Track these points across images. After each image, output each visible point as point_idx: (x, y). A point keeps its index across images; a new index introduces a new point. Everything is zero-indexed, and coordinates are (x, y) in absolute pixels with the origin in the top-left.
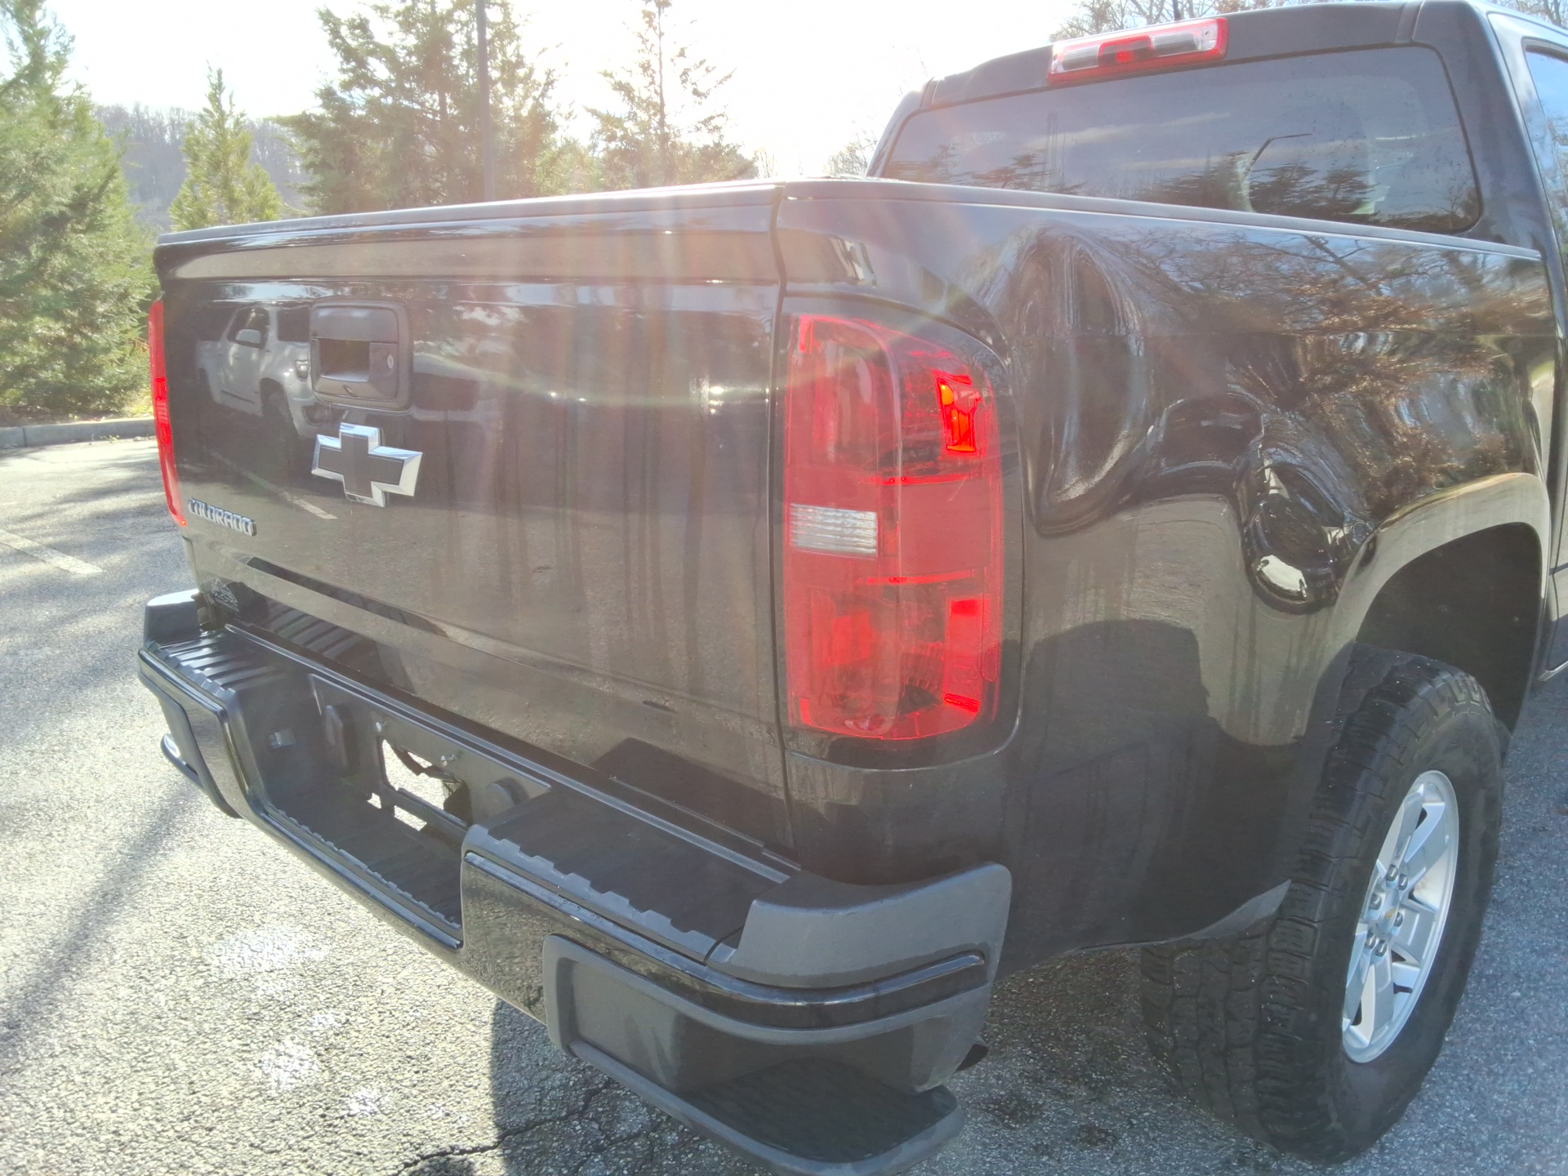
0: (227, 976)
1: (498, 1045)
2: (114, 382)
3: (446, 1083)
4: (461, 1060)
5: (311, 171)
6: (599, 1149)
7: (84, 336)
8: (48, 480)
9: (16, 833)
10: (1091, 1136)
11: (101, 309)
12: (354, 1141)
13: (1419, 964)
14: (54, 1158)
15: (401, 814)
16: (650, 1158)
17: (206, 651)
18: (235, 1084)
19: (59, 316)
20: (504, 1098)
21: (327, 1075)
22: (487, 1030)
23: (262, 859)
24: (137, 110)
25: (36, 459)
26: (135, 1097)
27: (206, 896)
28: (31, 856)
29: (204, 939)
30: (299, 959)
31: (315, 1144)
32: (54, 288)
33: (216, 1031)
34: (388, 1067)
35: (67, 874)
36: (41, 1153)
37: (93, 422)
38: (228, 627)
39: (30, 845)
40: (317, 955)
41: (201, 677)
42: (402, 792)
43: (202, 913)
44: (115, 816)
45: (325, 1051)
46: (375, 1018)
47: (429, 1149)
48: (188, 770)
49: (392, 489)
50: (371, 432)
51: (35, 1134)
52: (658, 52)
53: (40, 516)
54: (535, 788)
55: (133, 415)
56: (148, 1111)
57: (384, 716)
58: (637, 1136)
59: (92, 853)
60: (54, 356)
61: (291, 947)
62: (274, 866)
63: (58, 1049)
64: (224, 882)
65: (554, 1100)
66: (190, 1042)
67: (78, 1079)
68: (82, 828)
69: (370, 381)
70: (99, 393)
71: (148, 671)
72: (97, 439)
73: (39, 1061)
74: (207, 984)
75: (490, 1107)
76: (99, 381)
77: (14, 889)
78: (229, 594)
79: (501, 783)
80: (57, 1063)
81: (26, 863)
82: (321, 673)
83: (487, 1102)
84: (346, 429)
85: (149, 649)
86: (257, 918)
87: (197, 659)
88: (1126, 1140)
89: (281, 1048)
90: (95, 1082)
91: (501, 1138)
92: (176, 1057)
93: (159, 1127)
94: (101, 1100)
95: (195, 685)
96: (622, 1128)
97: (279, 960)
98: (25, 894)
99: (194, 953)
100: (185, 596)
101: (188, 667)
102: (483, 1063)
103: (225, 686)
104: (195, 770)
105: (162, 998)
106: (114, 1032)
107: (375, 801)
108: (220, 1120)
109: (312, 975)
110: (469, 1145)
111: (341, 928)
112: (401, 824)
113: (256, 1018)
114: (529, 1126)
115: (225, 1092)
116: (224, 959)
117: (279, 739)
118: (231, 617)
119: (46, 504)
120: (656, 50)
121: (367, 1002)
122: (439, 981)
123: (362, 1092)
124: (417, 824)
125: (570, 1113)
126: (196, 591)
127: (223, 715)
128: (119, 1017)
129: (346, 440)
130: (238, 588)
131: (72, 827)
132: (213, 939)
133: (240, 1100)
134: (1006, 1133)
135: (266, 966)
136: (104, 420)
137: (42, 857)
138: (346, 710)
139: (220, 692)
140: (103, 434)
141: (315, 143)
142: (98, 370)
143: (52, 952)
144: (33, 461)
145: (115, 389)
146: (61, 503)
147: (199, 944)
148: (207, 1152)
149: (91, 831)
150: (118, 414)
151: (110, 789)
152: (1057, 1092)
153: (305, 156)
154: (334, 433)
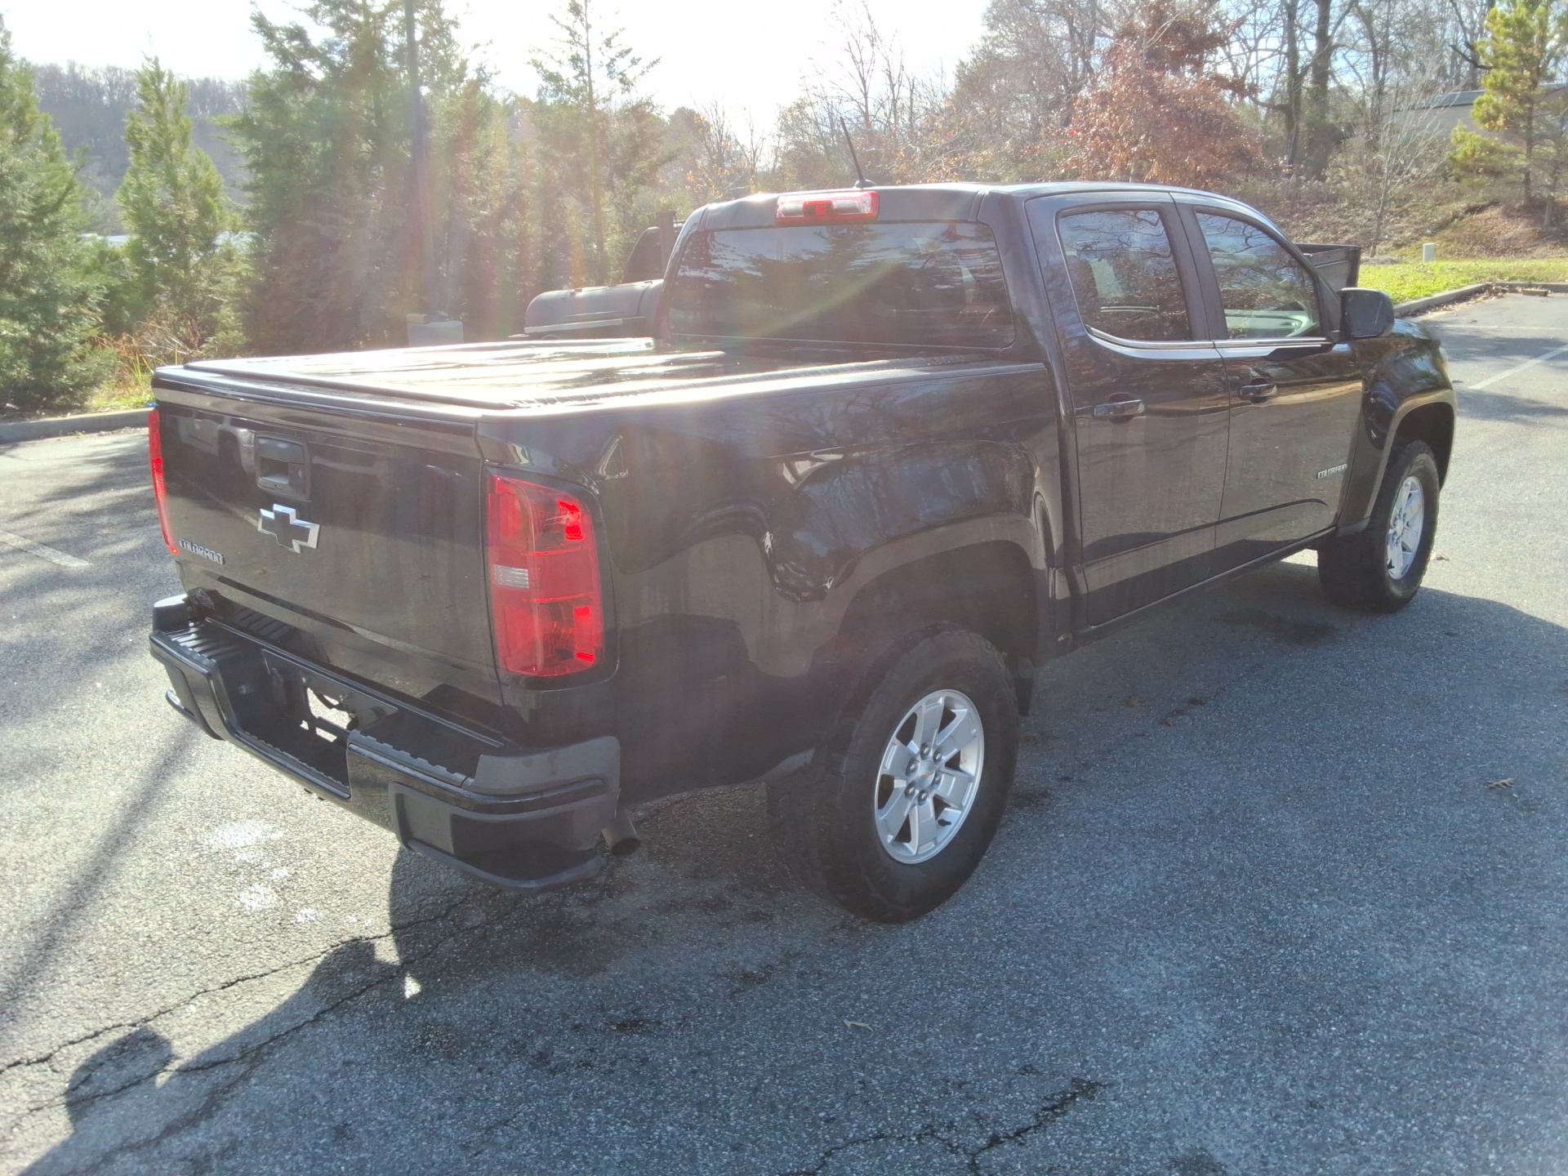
0: (214, 849)
1: (394, 883)
2: (77, 380)
3: (359, 904)
4: (369, 892)
5: (254, 170)
6: (452, 935)
7: (47, 336)
8: (29, 477)
9: (54, 767)
10: (756, 917)
11: (62, 310)
12: (299, 935)
13: (961, 808)
14: (112, 950)
15: (321, 732)
16: (484, 937)
17: (193, 636)
18: (223, 909)
19: (22, 318)
20: (396, 911)
21: (282, 902)
22: (388, 875)
23: (234, 779)
24: (72, 69)
25: (13, 457)
26: (159, 918)
27: (196, 803)
28: (67, 782)
29: (197, 829)
30: (263, 839)
31: (275, 938)
32: (18, 293)
33: (209, 881)
34: (322, 897)
35: (95, 793)
36: (104, 948)
37: (59, 418)
38: (207, 620)
39: (66, 774)
40: (274, 837)
41: (193, 652)
42: (320, 719)
43: (194, 814)
44: (125, 754)
45: (281, 889)
46: (314, 871)
47: (347, 938)
48: (186, 712)
49: (304, 543)
50: (291, 511)
51: (97, 939)
52: (585, 43)
53: (27, 515)
54: (391, 709)
55: (96, 409)
56: (168, 925)
57: (306, 674)
58: (476, 928)
59: (112, 779)
60: (18, 356)
61: (258, 833)
62: (243, 784)
63: (105, 895)
64: (208, 794)
65: (427, 911)
66: (192, 888)
67: (121, 910)
68: (103, 762)
69: (290, 484)
70: (64, 390)
71: (157, 649)
72: (65, 434)
73: (94, 901)
74: (201, 856)
75: (388, 917)
76: (64, 379)
77: (60, 803)
78: (208, 599)
79: (373, 709)
80: (106, 902)
81: (65, 786)
82: (267, 648)
83: (386, 913)
84: (277, 508)
85: (159, 635)
86: (233, 816)
87: (188, 640)
88: (777, 919)
89: (252, 889)
90: (131, 911)
91: (392, 931)
92: (184, 897)
93: (176, 933)
94: (137, 921)
95: (189, 657)
96: (469, 924)
97: (250, 841)
98: (67, 806)
99: (191, 838)
100: (178, 599)
101: (185, 647)
102: (384, 893)
103: (209, 658)
104: (190, 712)
105: (172, 864)
106: (141, 884)
107: (305, 725)
108: (214, 928)
109: (271, 848)
110: (371, 935)
111: (292, 820)
112: (320, 738)
113: (236, 873)
114: (410, 924)
115: (216, 913)
116: (212, 841)
117: (244, 690)
118: (209, 613)
119: (30, 503)
120: (584, 42)
121: (308, 862)
122: (357, 849)
123: (304, 911)
124: (330, 737)
125: (436, 917)
126: (185, 596)
127: (209, 676)
128: (143, 876)
129: (277, 514)
130: (213, 594)
131: (94, 762)
132: (203, 829)
133: (227, 918)
134: (706, 918)
135: (241, 844)
136: (69, 416)
137: (76, 782)
138: (285, 670)
139: (206, 662)
140: (71, 429)
141: (258, 144)
142: (60, 367)
143: (92, 840)
144: (9, 459)
145: (78, 386)
146: (43, 502)
147: (194, 832)
148: (207, 945)
149: (109, 764)
150: (83, 409)
151: (119, 735)
152: (745, 896)
153: (247, 154)
154: (271, 510)
